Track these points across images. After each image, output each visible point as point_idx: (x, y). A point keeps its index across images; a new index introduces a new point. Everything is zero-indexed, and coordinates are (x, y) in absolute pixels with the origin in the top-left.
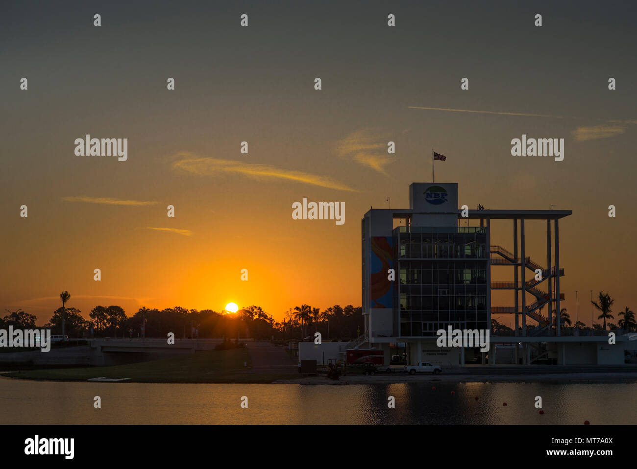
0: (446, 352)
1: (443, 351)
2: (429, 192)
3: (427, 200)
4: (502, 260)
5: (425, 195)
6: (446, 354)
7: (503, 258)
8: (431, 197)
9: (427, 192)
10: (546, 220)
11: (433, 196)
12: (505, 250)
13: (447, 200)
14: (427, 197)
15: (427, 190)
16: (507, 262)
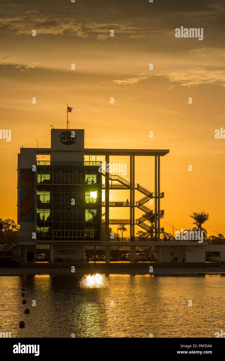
0: (74, 252)
1: (72, 251)
2: (63, 136)
3: (61, 141)
4: (121, 185)
5: (60, 138)
6: (74, 254)
7: (121, 184)
8: (64, 139)
9: (61, 136)
10: (155, 156)
11: (66, 138)
12: (122, 178)
13: (76, 142)
14: (62, 139)
15: (62, 134)
16: (125, 187)
